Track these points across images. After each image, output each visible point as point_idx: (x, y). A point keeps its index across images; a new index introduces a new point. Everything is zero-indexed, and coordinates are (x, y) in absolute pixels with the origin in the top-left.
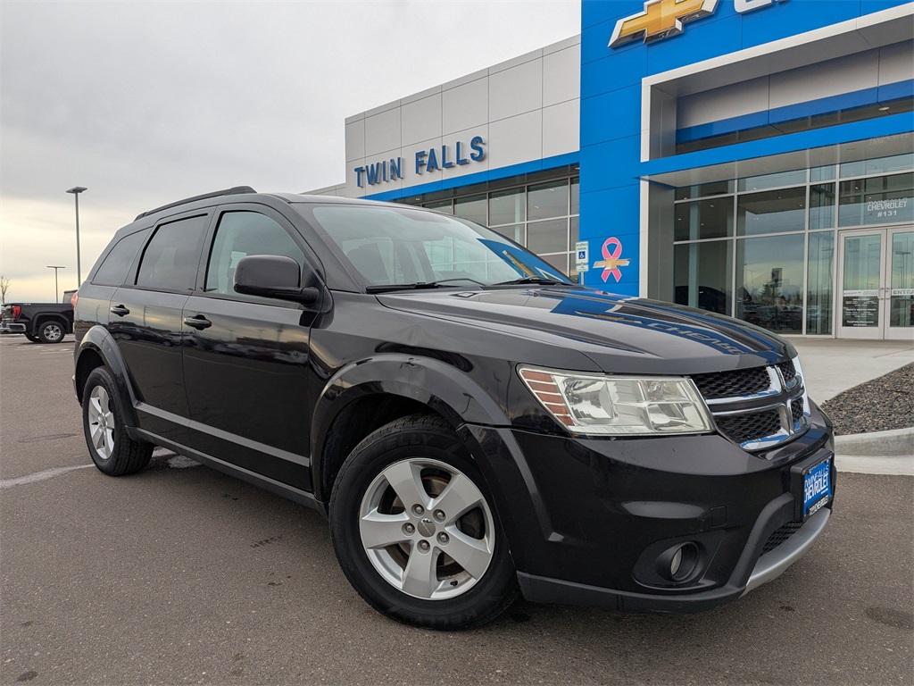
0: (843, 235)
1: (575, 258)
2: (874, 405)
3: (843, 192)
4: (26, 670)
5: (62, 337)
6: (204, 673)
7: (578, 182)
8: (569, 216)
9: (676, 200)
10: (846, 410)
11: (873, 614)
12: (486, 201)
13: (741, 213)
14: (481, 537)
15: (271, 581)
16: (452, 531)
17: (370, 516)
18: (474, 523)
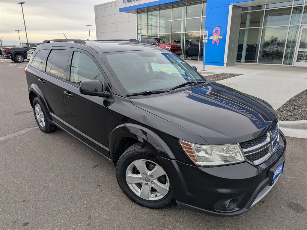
0: (303, 27)
1: (203, 37)
2: (302, 105)
3: (305, 9)
4: (25, 221)
5: (24, 60)
6: (79, 224)
7: (206, 2)
8: (202, 17)
9: (242, 11)
10: (292, 107)
11: (290, 205)
12: (171, 9)
13: (266, 16)
14: (165, 184)
15: (98, 184)
16: (156, 181)
17: (129, 174)
18: (163, 179)
